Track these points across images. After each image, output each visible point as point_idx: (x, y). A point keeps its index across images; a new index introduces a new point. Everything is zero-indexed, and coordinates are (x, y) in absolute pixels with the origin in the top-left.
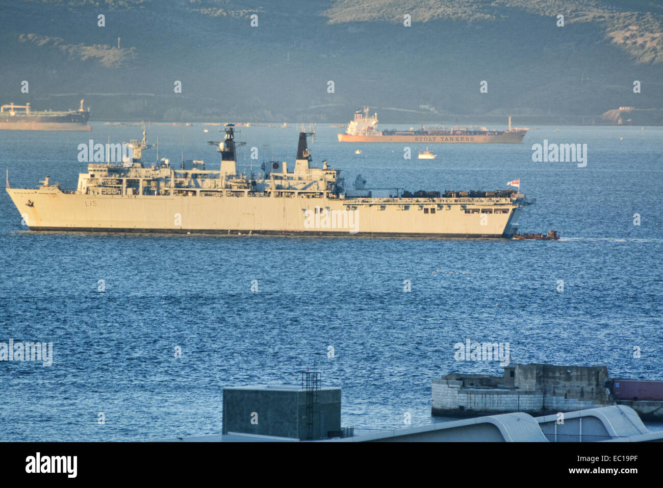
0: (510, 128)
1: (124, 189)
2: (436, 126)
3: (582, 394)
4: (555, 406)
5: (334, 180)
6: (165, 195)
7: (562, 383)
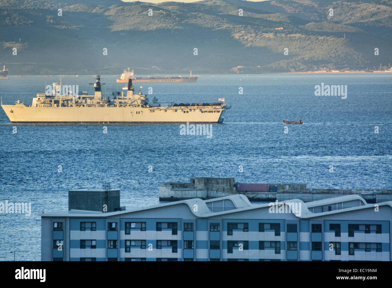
0: (191, 75)
1: (53, 104)
2: (159, 75)
3: (224, 190)
4: (212, 195)
5: (144, 99)
6: (71, 107)
7: (215, 185)
